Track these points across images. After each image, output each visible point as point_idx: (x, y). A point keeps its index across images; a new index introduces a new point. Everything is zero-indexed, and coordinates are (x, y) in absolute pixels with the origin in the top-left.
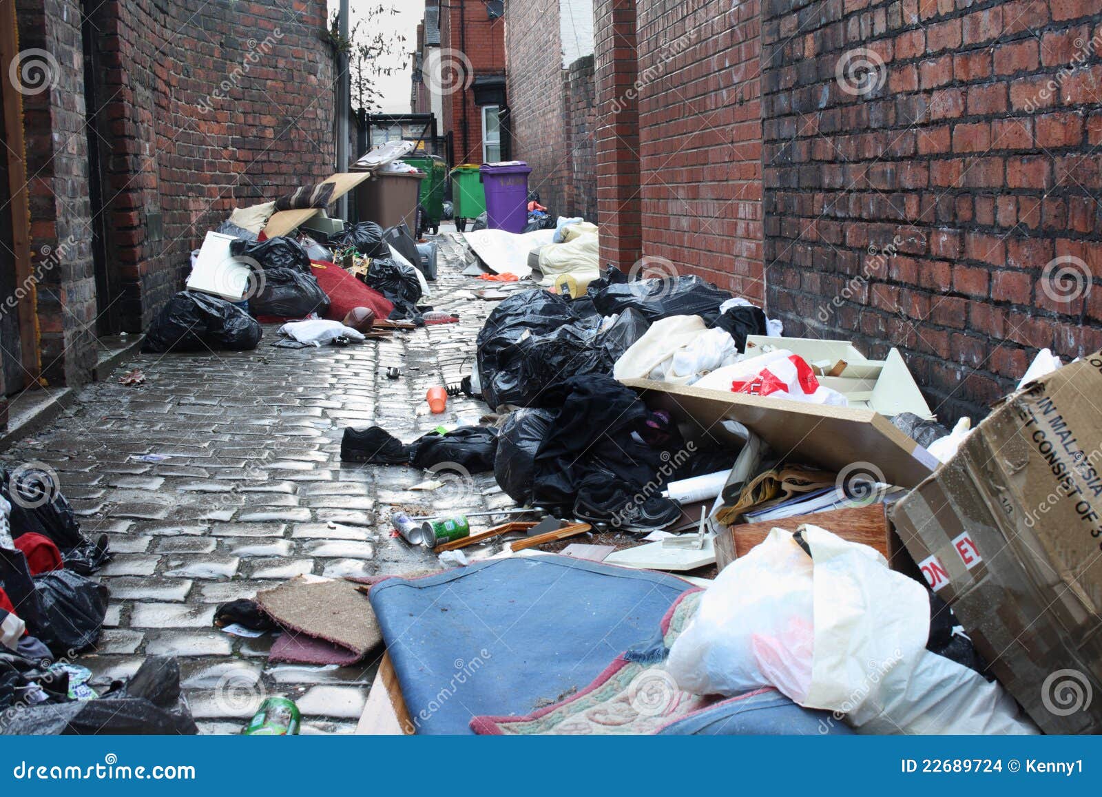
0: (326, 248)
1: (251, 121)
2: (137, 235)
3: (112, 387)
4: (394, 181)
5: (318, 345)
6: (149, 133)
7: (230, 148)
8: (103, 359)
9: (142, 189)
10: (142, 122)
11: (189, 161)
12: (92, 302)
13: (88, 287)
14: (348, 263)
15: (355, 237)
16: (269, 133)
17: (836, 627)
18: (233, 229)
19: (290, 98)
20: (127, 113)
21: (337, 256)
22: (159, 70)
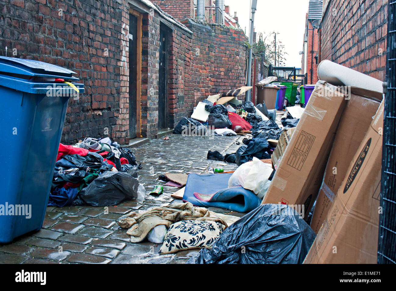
0: (235, 109)
1: (216, 70)
2: (174, 101)
3: (160, 140)
4: (269, 89)
5: (223, 135)
6: (181, 73)
7: (209, 78)
8: (160, 133)
9: (177, 88)
10: (179, 70)
11: (195, 81)
12: (157, 117)
13: (156, 113)
14: (240, 113)
15: (245, 106)
16: (222, 73)
17: (252, 174)
18: (207, 102)
19: (230, 63)
20: (174, 67)
21: (238, 111)
22: (187, 55)
